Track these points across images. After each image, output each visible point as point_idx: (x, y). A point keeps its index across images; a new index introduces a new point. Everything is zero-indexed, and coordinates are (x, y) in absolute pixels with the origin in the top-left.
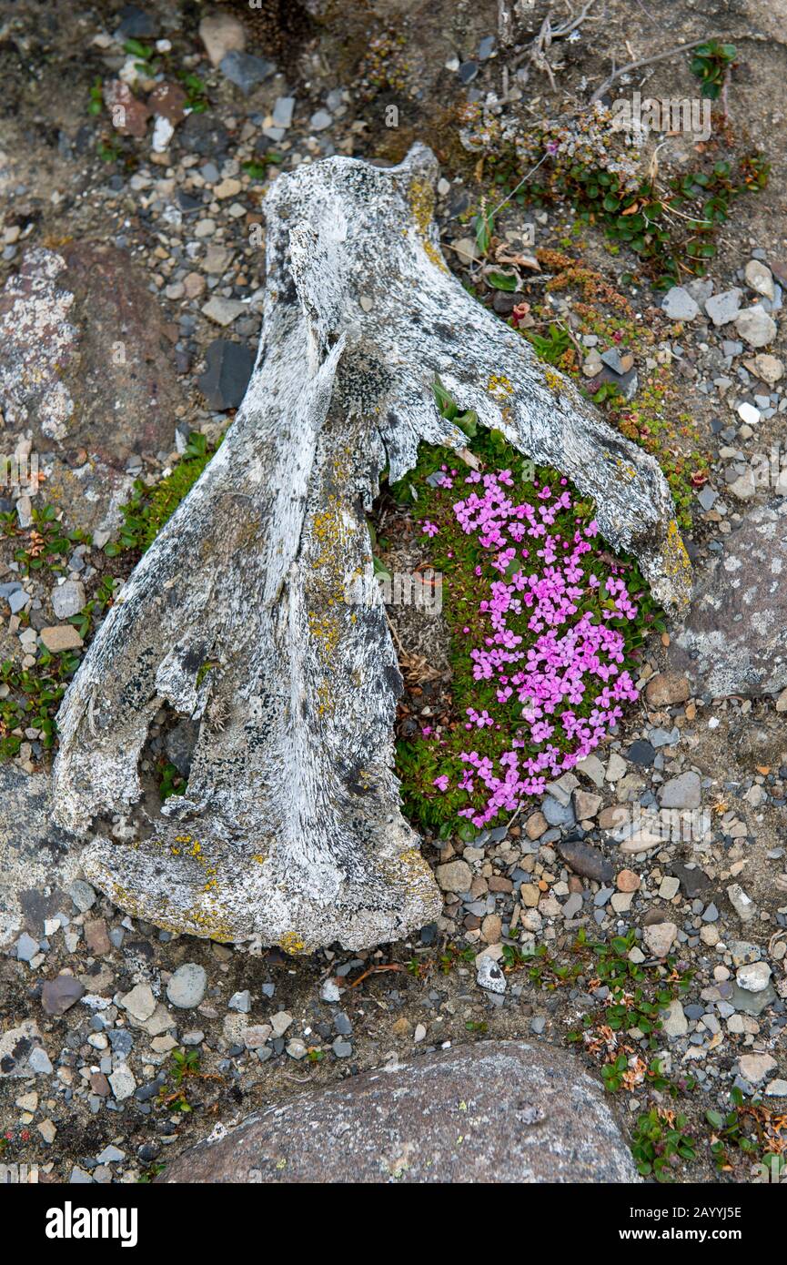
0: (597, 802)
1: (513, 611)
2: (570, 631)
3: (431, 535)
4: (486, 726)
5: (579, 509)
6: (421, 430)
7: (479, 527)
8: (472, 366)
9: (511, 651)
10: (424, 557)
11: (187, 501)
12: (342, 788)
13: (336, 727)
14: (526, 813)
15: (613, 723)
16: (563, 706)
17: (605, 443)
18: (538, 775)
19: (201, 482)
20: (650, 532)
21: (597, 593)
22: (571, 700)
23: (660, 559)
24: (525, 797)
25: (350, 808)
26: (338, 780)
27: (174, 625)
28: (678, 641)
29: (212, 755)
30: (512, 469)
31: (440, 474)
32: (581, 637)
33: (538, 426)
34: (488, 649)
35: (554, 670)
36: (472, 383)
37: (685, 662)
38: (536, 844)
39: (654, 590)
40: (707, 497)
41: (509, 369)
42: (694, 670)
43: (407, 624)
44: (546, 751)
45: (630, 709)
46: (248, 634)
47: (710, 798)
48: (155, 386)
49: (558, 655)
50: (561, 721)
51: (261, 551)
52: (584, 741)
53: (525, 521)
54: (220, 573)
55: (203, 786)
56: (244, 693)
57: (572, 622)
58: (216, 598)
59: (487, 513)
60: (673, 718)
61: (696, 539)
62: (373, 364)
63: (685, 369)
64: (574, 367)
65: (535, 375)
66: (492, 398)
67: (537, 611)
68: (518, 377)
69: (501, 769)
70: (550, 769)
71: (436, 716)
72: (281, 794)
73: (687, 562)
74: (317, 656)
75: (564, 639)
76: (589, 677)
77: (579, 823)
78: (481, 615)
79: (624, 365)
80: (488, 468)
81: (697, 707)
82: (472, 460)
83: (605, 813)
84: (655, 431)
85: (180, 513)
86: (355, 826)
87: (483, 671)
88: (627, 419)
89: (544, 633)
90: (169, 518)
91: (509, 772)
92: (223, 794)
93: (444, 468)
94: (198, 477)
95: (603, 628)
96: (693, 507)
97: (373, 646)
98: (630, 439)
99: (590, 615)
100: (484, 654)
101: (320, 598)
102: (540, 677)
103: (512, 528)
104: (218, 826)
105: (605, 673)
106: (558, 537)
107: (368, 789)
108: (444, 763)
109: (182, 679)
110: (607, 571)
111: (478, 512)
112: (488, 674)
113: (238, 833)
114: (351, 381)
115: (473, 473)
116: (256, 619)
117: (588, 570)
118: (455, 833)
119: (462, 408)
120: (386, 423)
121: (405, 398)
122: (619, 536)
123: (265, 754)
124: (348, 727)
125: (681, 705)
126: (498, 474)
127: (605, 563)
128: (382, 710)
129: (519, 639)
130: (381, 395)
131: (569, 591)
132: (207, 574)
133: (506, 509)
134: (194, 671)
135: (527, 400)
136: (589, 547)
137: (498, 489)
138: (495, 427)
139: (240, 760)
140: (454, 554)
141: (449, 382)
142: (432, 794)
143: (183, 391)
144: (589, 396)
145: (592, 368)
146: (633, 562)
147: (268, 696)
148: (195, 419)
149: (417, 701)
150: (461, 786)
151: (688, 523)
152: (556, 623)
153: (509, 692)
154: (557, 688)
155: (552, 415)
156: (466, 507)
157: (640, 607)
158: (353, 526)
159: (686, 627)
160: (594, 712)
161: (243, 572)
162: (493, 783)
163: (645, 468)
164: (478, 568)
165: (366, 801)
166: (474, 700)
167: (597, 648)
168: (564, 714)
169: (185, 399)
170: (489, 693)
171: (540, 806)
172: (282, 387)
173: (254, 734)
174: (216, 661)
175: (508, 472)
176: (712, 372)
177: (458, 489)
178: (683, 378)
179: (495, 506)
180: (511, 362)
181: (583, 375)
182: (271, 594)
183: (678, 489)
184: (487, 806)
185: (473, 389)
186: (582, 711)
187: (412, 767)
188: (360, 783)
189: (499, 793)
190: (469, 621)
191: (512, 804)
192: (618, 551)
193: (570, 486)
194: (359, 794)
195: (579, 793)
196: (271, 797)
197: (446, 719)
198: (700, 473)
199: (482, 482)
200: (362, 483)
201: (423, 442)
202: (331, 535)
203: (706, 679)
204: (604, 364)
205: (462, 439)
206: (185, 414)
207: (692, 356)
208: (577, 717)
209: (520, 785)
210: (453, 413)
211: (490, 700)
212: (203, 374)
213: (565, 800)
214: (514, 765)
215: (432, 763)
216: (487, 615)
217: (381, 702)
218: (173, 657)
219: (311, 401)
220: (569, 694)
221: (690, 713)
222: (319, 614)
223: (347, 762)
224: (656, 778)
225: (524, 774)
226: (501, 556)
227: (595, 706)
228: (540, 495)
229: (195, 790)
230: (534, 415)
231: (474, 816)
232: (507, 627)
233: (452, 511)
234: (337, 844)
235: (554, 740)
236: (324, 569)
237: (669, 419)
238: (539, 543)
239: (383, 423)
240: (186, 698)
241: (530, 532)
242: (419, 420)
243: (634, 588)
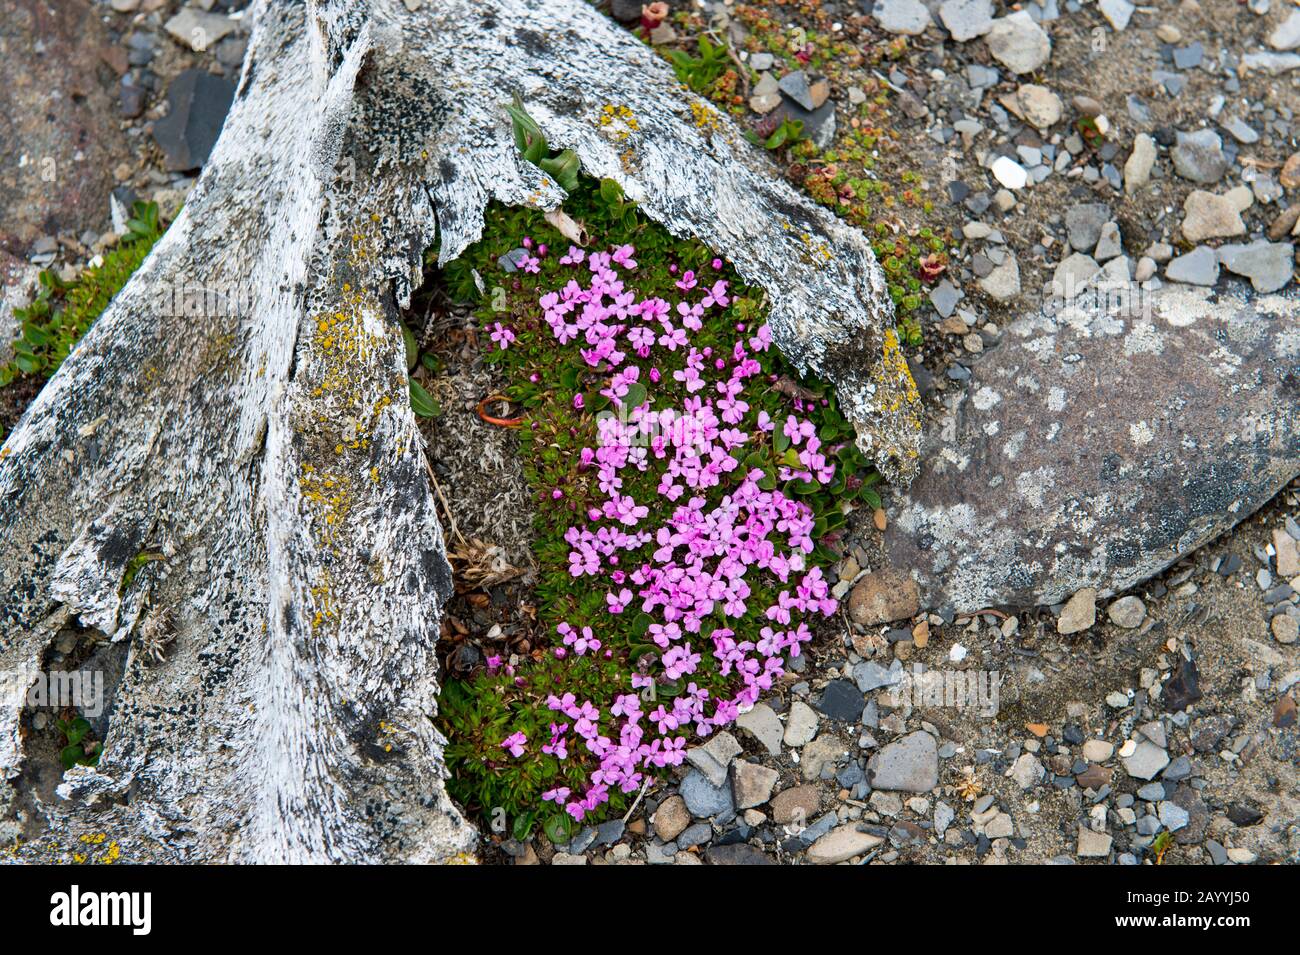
0: (770, 779)
1: (634, 466)
2: (726, 500)
3: (504, 345)
4: (589, 651)
5: (742, 306)
6: (491, 185)
7: (581, 333)
8: (574, 90)
9: (631, 531)
10: (494, 386)
11: (120, 299)
12: (350, 749)
13: (341, 649)
14: (655, 799)
15: (796, 650)
16: (714, 620)
17: (784, 208)
18: (673, 735)
19: (145, 269)
20: (854, 343)
21: (769, 441)
22: (728, 610)
23: (871, 388)
24: (652, 770)
25: (362, 783)
26: (342, 736)
27: (93, 495)
28: (901, 521)
29: (145, 701)
30: (635, 244)
31: (521, 251)
32: (743, 509)
33: (676, 178)
34: (593, 526)
35: (700, 563)
36: (575, 115)
37: (911, 555)
38: (671, 848)
39: (861, 437)
40: (945, 297)
41: (633, 96)
42: (926, 567)
43: (466, 492)
44: (686, 695)
45: (823, 629)
46: (211, 508)
47: (953, 774)
48: (83, 133)
49: (707, 537)
50: (711, 645)
51: (235, 378)
52: (749, 679)
53: (654, 325)
54: (171, 414)
55: (128, 752)
56: (201, 602)
57: (730, 483)
58: (163, 452)
59: (593, 312)
60: (892, 645)
61: (928, 362)
62: (419, 87)
63: (909, 105)
64: (735, 99)
65: (675, 105)
66: (605, 137)
67: (673, 465)
68: (647, 107)
69: (614, 723)
70: (694, 724)
71: (511, 638)
72: (251, 761)
73: (914, 394)
74: (312, 533)
75: (717, 512)
76: (757, 575)
77: (741, 813)
78: (582, 471)
79: (814, 97)
80: (597, 242)
81: (931, 626)
82: (570, 228)
83: (783, 799)
84: (863, 194)
85: (108, 318)
86: (369, 812)
87: (585, 562)
88: (819, 172)
89: (683, 501)
90: (90, 325)
91: (627, 728)
92: (159, 764)
93: (527, 242)
94: (141, 264)
95: (778, 495)
96: (923, 313)
97: (404, 518)
98: (826, 205)
99: (758, 474)
100: (587, 535)
101: (322, 443)
102: (677, 573)
103: (634, 335)
104: (150, 815)
105: (782, 567)
106: (708, 351)
107: (393, 752)
108: (523, 712)
109: (97, 577)
110: (785, 406)
111: (579, 309)
112: (593, 566)
113: (181, 827)
114: (383, 111)
115: (572, 249)
116: (224, 485)
117: (757, 404)
118: (538, 830)
119: (556, 147)
120: (438, 176)
121: (469, 138)
122: (805, 348)
123: (228, 698)
124: (361, 650)
125: (906, 623)
126: (611, 252)
127: (783, 394)
128: (417, 623)
129: (643, 511)
130: (430, 134)
131: (725, 435)
132: (149, 415)
133: (625, 305)
134: (117, 564)
135: (660, 139)
136: (756, 367)
137: (612, 276)
138: (610, 176)
139: (189, 707)
140: (539, 376)
141: (539, 113)
142: (499, 763)
143: (129, 146)
144: (760, 141)
145: (764, 99)
146: (828, 393)
147: (237, 605)
148: (146, 186)
149: (480, 616)
150: (548, 750)
151: (916, 336)
152: (704, 486)
153: (626, 596)
154: (704, 591)
155: (700, 162)
156: (561, 301)
157: (839, 466)
158: (380, 332)
159: (913, 500)
160: (766, 632)
161: (207, 410)
162: (598, 744)
163: (847, 247)
164: (578, 397)
165: (390, 772)
166: (571, 610)
167: (769, 527)
168: (716, 633)
169: (133, 156)
170: (595, 600)
171: (677, 786)
172: (277, 127)
173: (213, 665)
174: (158, 550)
175: (629, 249)
176: (952, 110)
177: (549, 276)
178: (906, 120)
179: (607, 300)
180: (636, 85)
181: (751, 111)
182: (246, 442)
183: (900, 283)
184: (591, 784)
185: (575, 124)
186: (746, 629)
187: (467, 719)
188: (379, 742)
189: (609, 761)
190: (562, 481)
191: (631, 783)
192: (803, 372)
193: (727, 271)
194: (377, 760)
195: (741, 765)
196: (234, 766)
197: (526, 644)
198: (933, 258)
199: (586, 263)
200: (394, 264)
201: (493, 203)
202: (343, 346)
203: (945, 581)
204: (781, 92)
205: (556, 194)
206: (131, 177)
207: (919, 86)
208: (737, 640)
209: (645, 750)
210: (540, 153)
211: (595, 610)
212: (161, 118)
213: (718, 776)
214: (635, 716)
215: (501, 712)
216: (592, 470)
217: (416, 609)
218: (86, 541)
219: (315, 134)
220: (725, 601)
221: (920, 636)
222: (319, 468)
223: (359, 707)
224: (866, 741)
225: (650, 732)
226: (617, 378)
227: (767, 622)
228: (679, 284)
229: (114, 758)
230: (671, 161)
231: (568, 800)
232: (623, 492)
233: (538, 307)
234: (338, 842)
235: (700, 676)
236: (330, 399)
237: (886, 179)
238: (677, 359)
239: (432, 175)
240: (101, 605)
241: (663, 341)
242: (489, 169)
243: (830, 435)
